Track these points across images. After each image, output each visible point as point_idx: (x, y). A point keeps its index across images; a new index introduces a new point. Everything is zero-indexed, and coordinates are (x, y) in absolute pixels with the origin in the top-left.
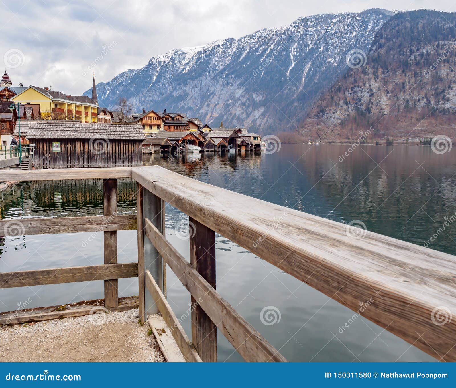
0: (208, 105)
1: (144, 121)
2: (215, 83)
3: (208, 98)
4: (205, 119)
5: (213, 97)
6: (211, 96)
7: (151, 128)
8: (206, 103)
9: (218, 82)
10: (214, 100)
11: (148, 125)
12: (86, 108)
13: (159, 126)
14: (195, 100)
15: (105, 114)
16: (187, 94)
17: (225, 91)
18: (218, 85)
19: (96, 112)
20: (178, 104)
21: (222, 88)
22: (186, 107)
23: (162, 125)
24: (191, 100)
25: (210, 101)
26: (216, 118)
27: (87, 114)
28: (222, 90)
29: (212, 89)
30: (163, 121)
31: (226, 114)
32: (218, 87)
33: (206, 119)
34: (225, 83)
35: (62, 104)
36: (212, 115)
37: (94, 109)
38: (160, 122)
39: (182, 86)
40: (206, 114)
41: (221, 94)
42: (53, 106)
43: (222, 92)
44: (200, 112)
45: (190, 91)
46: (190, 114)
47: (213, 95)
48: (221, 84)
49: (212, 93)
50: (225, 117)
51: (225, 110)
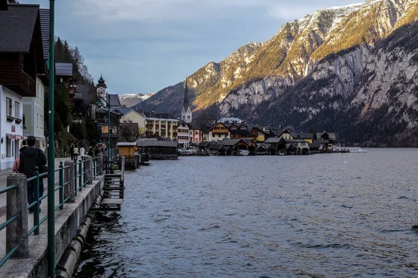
0: (365, 91)
1: (214, 131)
2: (376, 58)
3: (365, 81)
4: (360, 113)
5: (373, 79)
6: (370, 79)
7: (220, 136)
8: (362, 90)
9: (379, 58)
10: (374, 85)
11: (217, 133)
12: (169, 122)
13: (226, 134)
14: (345, 84)
15: (184, 126)
16: (334, 76)
17: (390, 69)
18: (381, 61)
19: (177, 125)
20: (320, 91)
21: (385, 66)
22: (332, 95)
23: (229, 133)
24: (340, 85)
25: (368, 85)
26: (377, 110)
27: (169, 127)
28: (387, 68)
29: (370, 67)
30: (229, 130)
31: (392, 104)
32: (381, 64)
33: (362, 112)
34: (390, 59)
35: (152, 121)
36: (370, 105)
37: (175, 122)
38: (226, 131)
39: (325, 64)
40: (363, 105)
41: (385, 75)
42: (146, 123)
43: (386, 72)
44: (353, 102)
45: (338, 72)
46: (338, 105)
47: (372, 76)
48: (385, 59)
49: (372, 73)
50: (390, 109)
51: (390, 99)
